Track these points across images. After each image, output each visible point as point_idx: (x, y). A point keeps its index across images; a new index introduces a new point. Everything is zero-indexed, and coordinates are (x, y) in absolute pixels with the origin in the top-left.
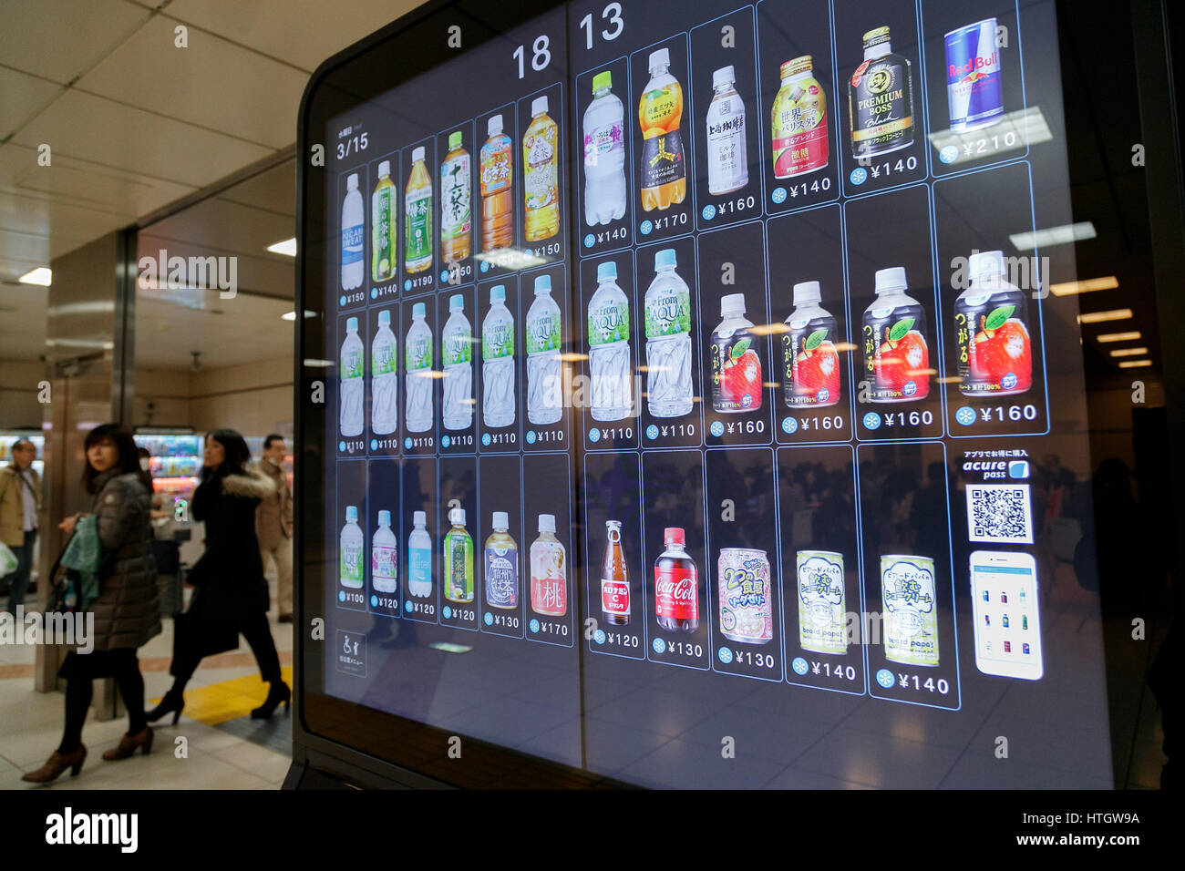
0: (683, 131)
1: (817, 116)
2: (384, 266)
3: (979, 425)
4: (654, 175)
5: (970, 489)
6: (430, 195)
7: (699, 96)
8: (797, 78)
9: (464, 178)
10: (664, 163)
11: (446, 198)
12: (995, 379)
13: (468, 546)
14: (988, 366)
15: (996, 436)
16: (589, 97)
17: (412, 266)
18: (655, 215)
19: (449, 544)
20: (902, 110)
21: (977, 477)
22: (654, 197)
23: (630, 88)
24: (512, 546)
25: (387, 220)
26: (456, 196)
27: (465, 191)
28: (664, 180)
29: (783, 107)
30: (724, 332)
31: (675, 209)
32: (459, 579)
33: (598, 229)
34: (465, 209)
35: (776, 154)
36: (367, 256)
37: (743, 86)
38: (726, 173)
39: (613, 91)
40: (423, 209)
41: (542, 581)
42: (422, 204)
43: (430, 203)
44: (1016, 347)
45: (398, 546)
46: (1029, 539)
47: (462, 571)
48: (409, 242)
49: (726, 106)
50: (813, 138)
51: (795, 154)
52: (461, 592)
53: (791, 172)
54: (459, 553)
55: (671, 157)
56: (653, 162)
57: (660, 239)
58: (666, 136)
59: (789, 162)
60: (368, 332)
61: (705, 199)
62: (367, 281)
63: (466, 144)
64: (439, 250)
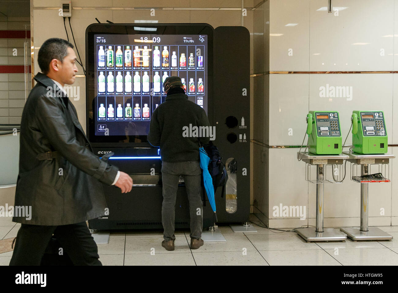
0: (168, 58)
1: (185, 61)
2: (110, 64)
3: (199, 94)
4: (164, 62)
5: (198, 100)
6: (122, 55)
7: (171, 54)
8: (183, 55)
9: (130, 54)
10: (166, 61)
11: (126, 56)
12: (200, 90)
13: (130, 109)
14: (200, 89)
15: (200, 95)
16: (154, 49)
17: (117, 65)
18: (164, 67)
19: (126, 109)
20: (194, 62)
21: (198, 99)
22: (164, 65)
23: (161, 50)
24: (140, 108)
25: (111, 56)
26: (128, 56)
27: (130, 56)
28: (166, 63)
29: (181, 59)
31: (167, 67)
32: (128, 114)
33: (155, 67)
34: (130, 59)
35: (180, 64)
36: (106, 61)
37: (177, 54)
38: (174, 64)
39: (158, 49)
40: (120, 57)
41: (145, 113)
42: (120, 56)
43: (122, 56)
44: (202, 87)
45: (114, 110)
46: (202, 105)
47: (129, 113)
48: (117, 61)
49: (174, 56)
50: (184, 63)
51: (182, 64)
52: (129, 116)
53: (182, 66)
54: (129, 110)
55: (167, 60)
56: (164, 60)
57: (165, 70)
58: (166, 58)
59: (182, 65)
60: (106, 74)
61: (171, 67)
62: (106, 66)
63: (130, 49)
64: (124, 64)
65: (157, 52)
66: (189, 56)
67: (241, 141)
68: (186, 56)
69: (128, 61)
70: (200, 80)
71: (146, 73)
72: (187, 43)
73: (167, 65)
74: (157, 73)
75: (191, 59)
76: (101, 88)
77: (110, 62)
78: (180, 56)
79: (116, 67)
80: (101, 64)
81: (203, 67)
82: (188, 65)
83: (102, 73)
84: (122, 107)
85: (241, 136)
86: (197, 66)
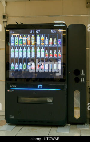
0: (44, 40)
1: (52, 42)
2: (16, 44)
4: (42, 42)
5: (58, 61)
8: (51, 39)
9: (26, 38)
13: (26, 65)
15: (59, 59)
16: (37, 36)
17: (20, 44)
19: (24, 65)
20: (56, 43)
22: (42, 44)
23: (40, 36)
25: (17, 40)
29: (50, 41)
30: (46, 52)
33: (38, 45)
34: (26, 41)
36: (14, 42)
37: (48, 39)
38: (47, 43)
40: (21, 40)
44: (60, 55)
45: (18, 66)
48: (19, 42)
49: (47, 40)
52: (25, 68)
57: (42, 46)
59: (50, 44)
60: (14, 49)
61: (45, 45)
62: (14, 44)
63: (26, 36)
64: (23, 43)
65: (38, 37)
66: (54, 39)
67: (82, 82)
68: (52, 39)
69: (24, 42)
70: (59, 51)
71: (33, 48)
72: (53, 33)
73: (43, 44)
74: (38, 48)
75: (55, 41)
76: (12, 55)
77: (16, 43)
78: (49, 39)
79: (19, 45)
80: (12, 44)
81: (61, 44)
82: (54, 44)
83: (12, 48)
84: (22, 64)
85: (82, 79)
86: (58, 44)
